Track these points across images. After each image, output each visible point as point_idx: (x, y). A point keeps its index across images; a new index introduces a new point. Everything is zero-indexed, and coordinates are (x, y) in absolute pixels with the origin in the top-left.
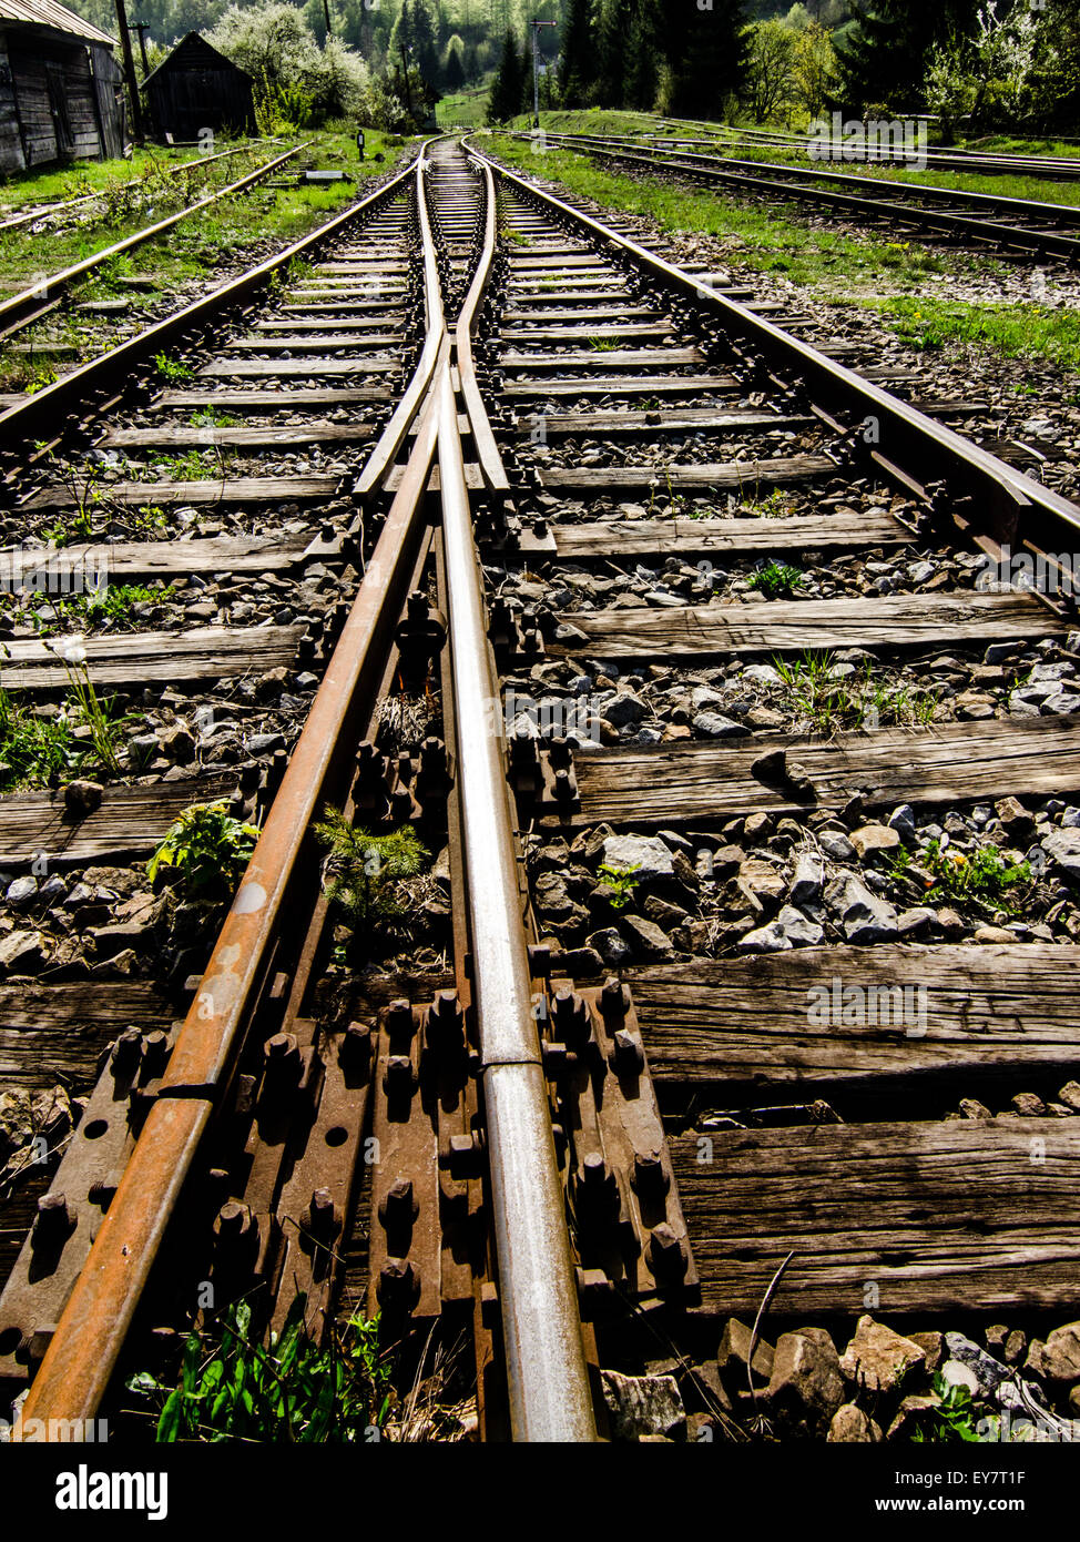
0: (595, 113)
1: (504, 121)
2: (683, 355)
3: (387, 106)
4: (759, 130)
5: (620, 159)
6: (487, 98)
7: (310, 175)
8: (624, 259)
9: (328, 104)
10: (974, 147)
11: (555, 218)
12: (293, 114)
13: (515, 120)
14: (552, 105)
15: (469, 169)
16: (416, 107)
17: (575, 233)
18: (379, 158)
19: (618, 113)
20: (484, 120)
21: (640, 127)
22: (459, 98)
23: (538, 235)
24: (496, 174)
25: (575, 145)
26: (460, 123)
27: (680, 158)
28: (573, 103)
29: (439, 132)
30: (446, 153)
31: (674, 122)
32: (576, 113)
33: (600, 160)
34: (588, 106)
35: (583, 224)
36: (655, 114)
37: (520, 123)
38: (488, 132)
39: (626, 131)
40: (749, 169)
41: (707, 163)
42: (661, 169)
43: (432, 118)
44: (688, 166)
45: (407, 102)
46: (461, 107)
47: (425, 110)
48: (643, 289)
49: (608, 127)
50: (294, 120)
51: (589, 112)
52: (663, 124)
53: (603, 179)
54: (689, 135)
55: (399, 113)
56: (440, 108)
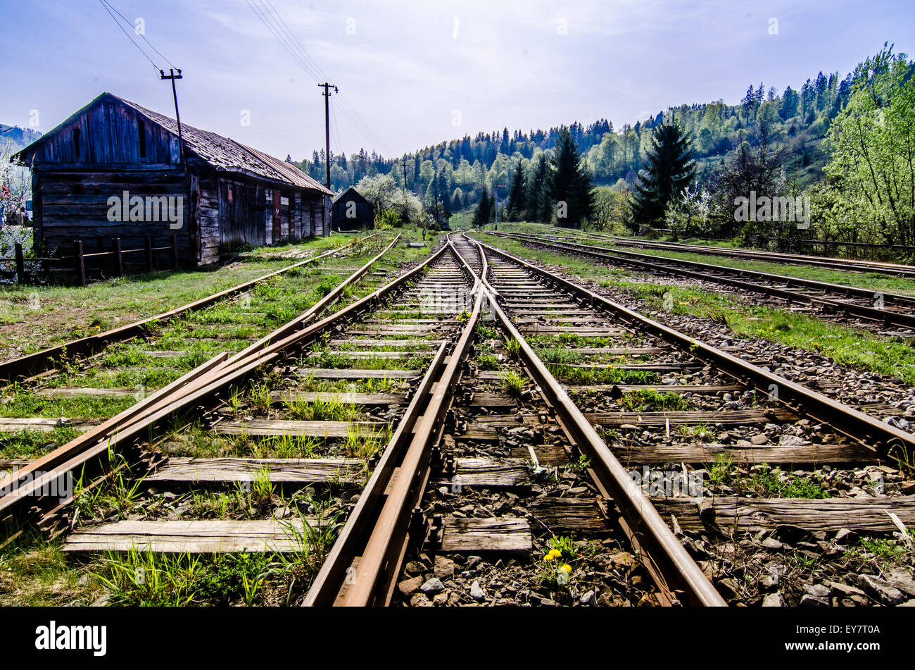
0: (523, 224)
1: (481, 226)
2: (542, 287)
3: (427, 218)
4: (596, 233)
5: (533, 243)
6: (472, 216)
7: (412, 244)
8: (529, 269)
9: (404, 217)
10: (684, 242)
11: (506, 259)
12: (390, 221)
13: (486, 226)
14: (503, 220)
15: (470, 245)
16: (440, 219)
17: (513, 264)
18: (431, 240)
19: (534, 224)
20: (471, 225)
21: (543, 231)
22: (458, 215)
23: (500, 264)
24: (483, 247)
25: (514, 237)
26: (460, 226)
27: (558, 243)
28: (513, 219)
29: (450, 230)
30: (457, 238)
31: (559, 229)
32: (514, 224)
33: (524, 243)
34: (520, 221)
35: (516, 261)
36: (551, 226)
37: (488, 227)
38: (474, 231)
39: (537, 232)
40: (585, 248)
41: (569, 245)
42: (548, 247)
43: (447, 224)
44: (561, 246)
45: (436, 217)
46: (461, 219)
47: (444, 220)
48: (533, 275)
49: (529, 230)
50: (391, 223)
51: (521, 223)
52: (554, 229)
53: (525, 250)
54: (565, 234)
55: (433, 221)
56: (450, 219)
